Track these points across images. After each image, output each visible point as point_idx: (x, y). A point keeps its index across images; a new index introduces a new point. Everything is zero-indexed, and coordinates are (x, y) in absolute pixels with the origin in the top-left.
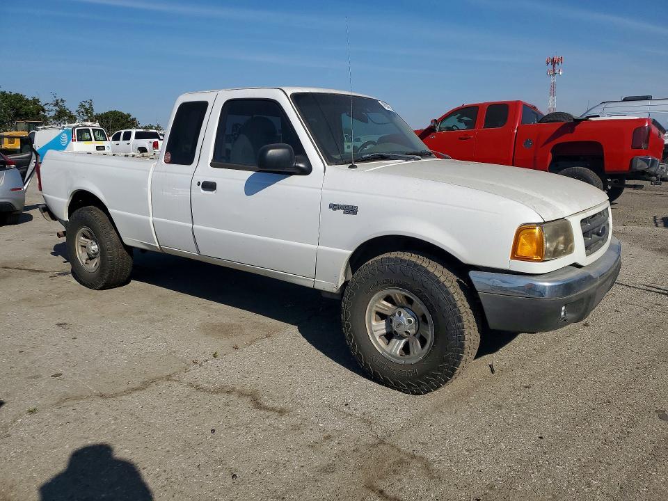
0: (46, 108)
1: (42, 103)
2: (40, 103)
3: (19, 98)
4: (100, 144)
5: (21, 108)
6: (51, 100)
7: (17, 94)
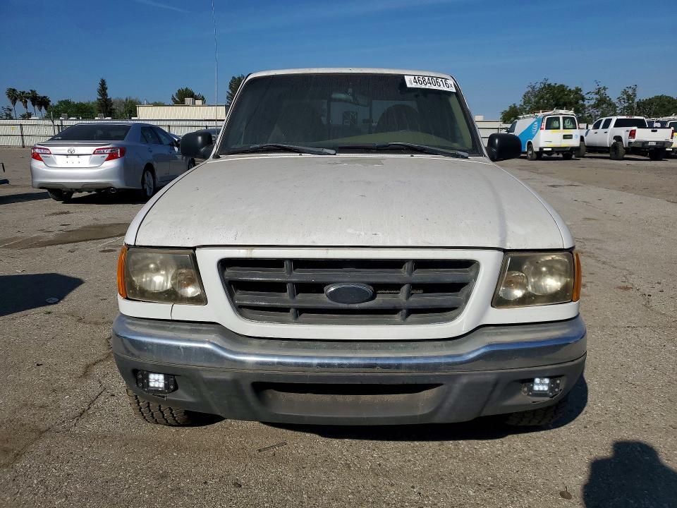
0: (587, 97)
1: (584, 93)
2: (581, 93)
3: (562, 88)
4: (567, 132)
5: (561, 98)
6: (593, 88)
7: (562, 86)
